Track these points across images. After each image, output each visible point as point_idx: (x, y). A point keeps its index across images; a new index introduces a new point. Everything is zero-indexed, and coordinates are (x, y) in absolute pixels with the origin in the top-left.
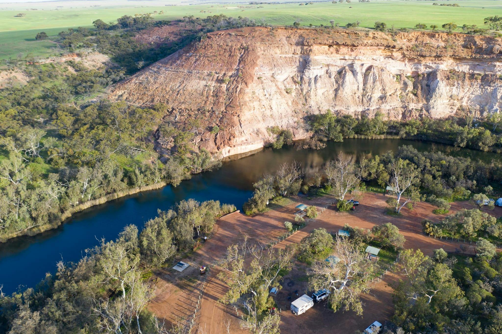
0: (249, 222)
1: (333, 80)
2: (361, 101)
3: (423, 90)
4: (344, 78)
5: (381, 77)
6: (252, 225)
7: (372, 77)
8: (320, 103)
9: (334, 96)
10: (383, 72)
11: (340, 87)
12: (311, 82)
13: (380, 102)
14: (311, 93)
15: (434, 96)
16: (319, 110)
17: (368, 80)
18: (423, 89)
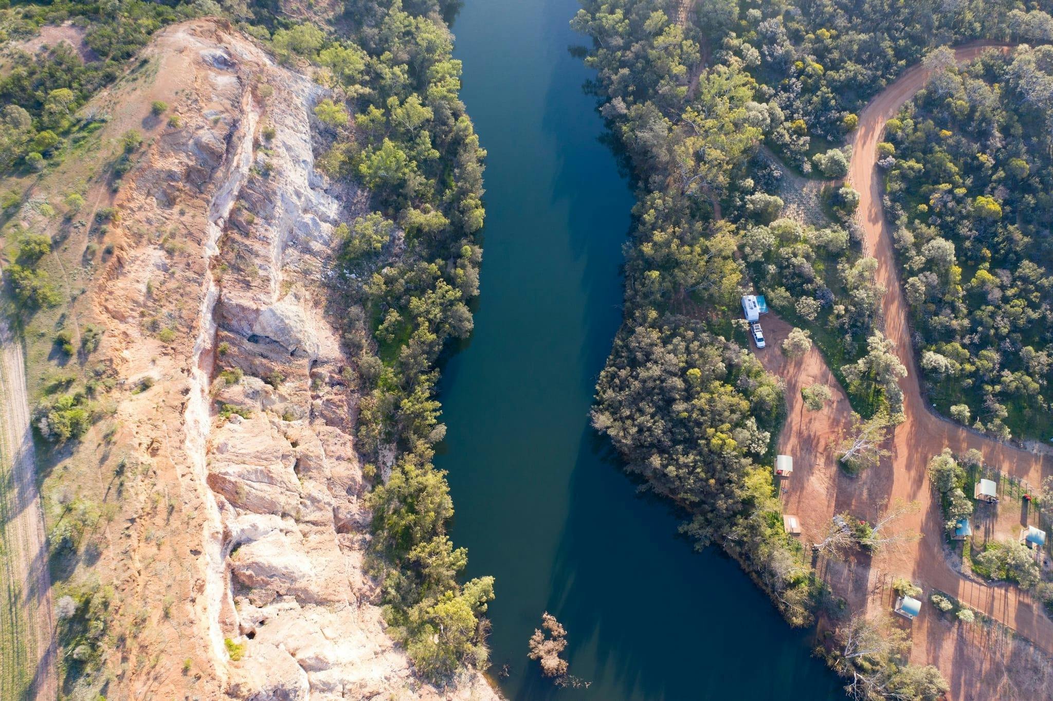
0: (962, 693)
1: (270, 610)
2: (315, 528)
3: (271, 355)
4: (271, 573)
5: (247, 459)
6: (970, 684)
7: (256, 485)
8: (362, 650)
9: (321, 609)
10: (229, 447)
11: (297, 585)
12: (324, 684)
13: (314, 473)
14: (352, 678)
15: (300, 336)
16: (384, 651)
17: (262, 499)
18: (265, 353)
